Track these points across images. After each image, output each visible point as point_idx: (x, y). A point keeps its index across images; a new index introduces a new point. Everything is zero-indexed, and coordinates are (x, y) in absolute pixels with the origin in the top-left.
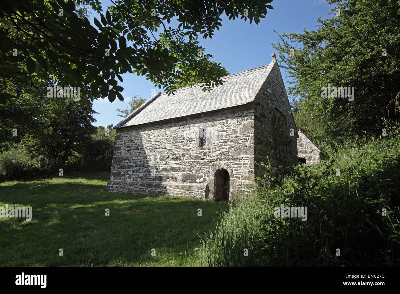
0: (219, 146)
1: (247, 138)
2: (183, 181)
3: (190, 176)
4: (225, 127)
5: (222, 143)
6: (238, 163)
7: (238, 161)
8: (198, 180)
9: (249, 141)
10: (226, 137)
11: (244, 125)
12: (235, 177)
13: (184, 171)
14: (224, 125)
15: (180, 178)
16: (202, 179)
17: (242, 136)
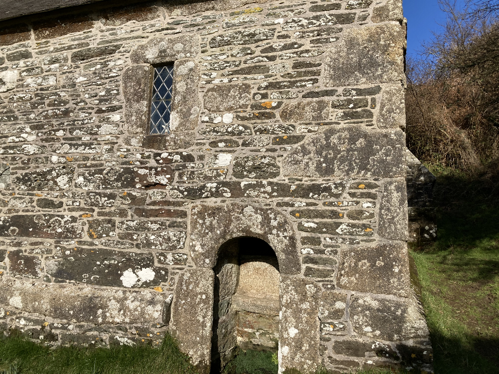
0: (232, 133)
1: (369, 98)
2: (62, 274)
3: (95, 255)
4: (258, 53)
5: (243, 119)
6: (321, 207)
7: (320, 203)
8: (128, 278)
9: (376, 111)
10: (264, 96)
11: (351, 43)
12: (309, 271)
13: (70, 233)
14: (253, 46)
15: (48, 264)
16: (147, 274)
17: (340, 90)
